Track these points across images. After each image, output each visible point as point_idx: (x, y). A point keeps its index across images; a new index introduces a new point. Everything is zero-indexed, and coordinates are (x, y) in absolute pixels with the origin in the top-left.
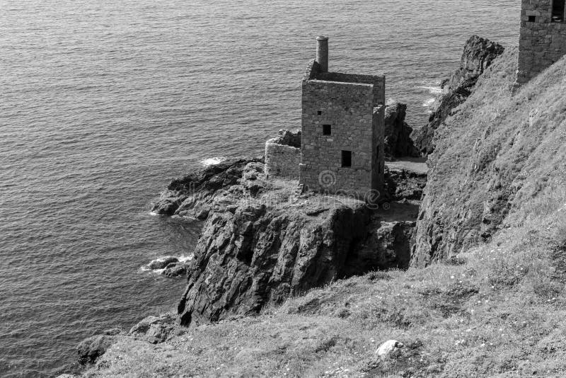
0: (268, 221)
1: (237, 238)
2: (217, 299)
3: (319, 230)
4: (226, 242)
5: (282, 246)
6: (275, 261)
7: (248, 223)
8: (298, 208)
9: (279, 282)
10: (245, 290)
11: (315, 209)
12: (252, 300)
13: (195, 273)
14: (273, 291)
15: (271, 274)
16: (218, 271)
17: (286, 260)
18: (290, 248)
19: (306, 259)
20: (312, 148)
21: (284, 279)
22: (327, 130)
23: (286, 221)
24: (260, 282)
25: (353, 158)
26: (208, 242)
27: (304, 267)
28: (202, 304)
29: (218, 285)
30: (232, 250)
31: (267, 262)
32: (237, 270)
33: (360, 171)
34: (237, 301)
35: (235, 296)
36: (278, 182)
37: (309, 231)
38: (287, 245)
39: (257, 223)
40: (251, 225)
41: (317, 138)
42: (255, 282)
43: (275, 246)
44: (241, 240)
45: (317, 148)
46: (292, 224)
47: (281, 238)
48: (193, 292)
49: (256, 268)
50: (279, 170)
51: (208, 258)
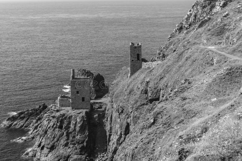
0: (66, 117)
1: (58, 122)
2: (53, 140)
3: (83, 117)
4: (54, 124)
5: (72, 123)
6: (70, 127)
7: (61, 118)
8: (73, 113)
9: (72, 132)
10: (62, 135)
11: (79, 112)
12: (65, 138)
13: (43, 135)
14: (70, 135)
15: (69, 130)
16: (52, 133)
17: (73, 126)
18: (74, 123)
19: (80, 124)
20: (74, 97)
21: (73, 131)
22: (78, 92)
23: (72, 116)
24: (66, 133)
25: (85, 99)
26: (47, 126)
27: (80, 126)
28: (48, 142)
29: (53, 136)
30: (56, 126)
31: (68, 127)
32: (58, 131)
33: (87, 102)
34: (60, 139)
35: (59, 138)
36: (63, 108)
37: (80, 117)
38: (73, 122)
39: (63, 118)
40: (62, 119)
41: (75, 95)
42: (65, 133)
43: (69, 123)
44: (59, 123)
45: (75, 97)
46: (73, 117)
47: (71, 121)
48: (44, 140)
49: (65, 129)
50: (62, 105)
51: (48, 130)
